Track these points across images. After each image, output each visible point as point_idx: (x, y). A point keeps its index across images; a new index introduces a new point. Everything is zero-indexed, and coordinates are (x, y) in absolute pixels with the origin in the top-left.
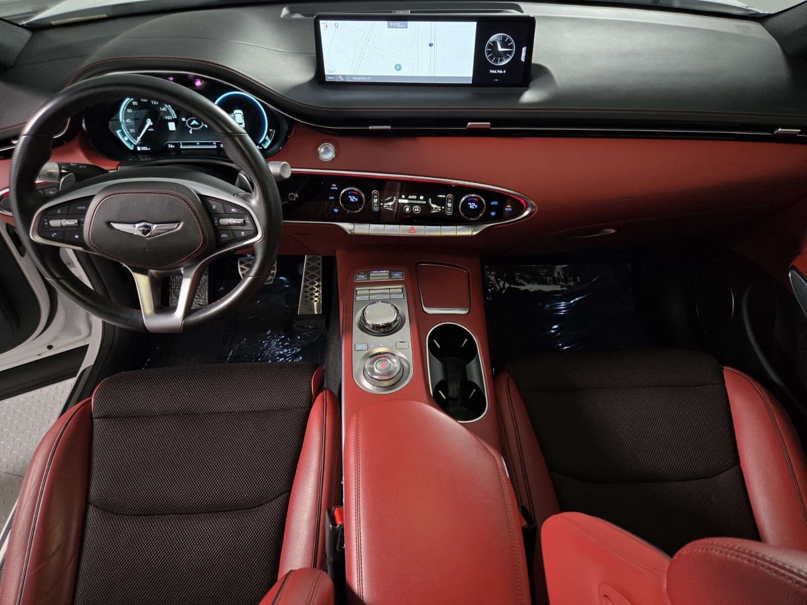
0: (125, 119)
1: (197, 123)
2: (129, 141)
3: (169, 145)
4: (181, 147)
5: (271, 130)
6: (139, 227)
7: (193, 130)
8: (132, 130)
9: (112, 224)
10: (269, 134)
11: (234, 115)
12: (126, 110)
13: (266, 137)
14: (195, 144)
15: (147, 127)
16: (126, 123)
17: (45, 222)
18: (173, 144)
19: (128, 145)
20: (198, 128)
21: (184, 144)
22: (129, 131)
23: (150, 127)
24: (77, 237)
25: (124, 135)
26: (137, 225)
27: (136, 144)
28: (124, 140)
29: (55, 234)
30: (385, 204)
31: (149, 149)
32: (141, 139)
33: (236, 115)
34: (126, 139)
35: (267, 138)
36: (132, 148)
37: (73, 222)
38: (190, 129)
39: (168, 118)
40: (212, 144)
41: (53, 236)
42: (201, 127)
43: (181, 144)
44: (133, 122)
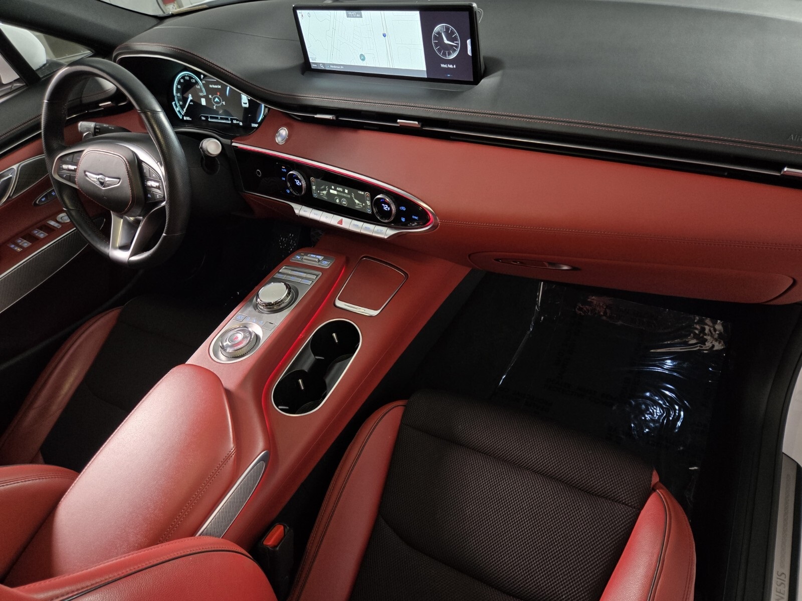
0: (177, 93)
1: (218, 101)
2: (179, 111)
3: (202, 117)
4: (209, 120)
6: (98, 179)
7: (216, 106)
8: (181, 103)
9: (87, 172)
12: (177, 85)
14: (217, 118)
15: (189, 101)
16: (177, 96)
17: (61, 165)
18: (204, 117)
19: (179, 115)
20: (219, 105)
21: (212, 118)
22: (179, 103)
23: (191, 101)
25: (177, 107)
26: (98, 177)
27: (183, 114)
28: (177, 110)
30: (321, 192)
31: (190, 119)
32: (186, 110)
36: (181, 117)
38: (214, 105)
39: (201, 94)
40: (227, 119)
41: (64, 176)
42: (221, 104)
43: (209, 117)
44: (181, 96)
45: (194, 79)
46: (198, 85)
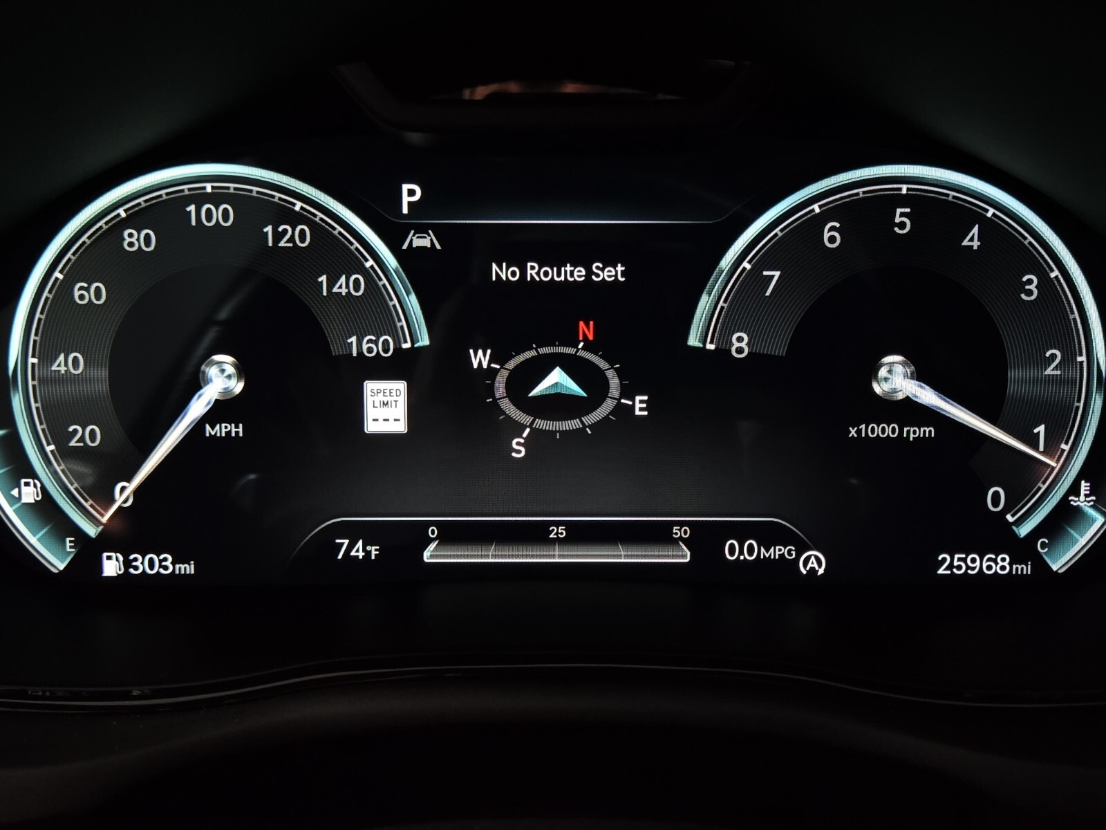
0: (47, 356)
1: (573, 387)
2: (46, 510)
4: (431, 553)
7: (537, 440)
8: (87, 435)
10: (1100, 467)
12: (64, 289)
13: (1074, 490)
14: (537, 535)
15: (198, 408)
16: (48, 380)
18: (368, 533)
19: (34, 539)
20: (574, 424)
21: (451, 535)
22: (59, 436)
23: (219, 411)
27: (91, 531)
28: (11, 502)
31: (190, 569)
32: (136, 492)
34: (28, 491)
35: (1083, 501)
36: (57, 558)
38: (518, 429)
39: (370, 345)
40: (660, 535)
42: (607, 407)
43: (433, 532)
44: (103, 373)
45: (295, 219)
46: (351, 264)
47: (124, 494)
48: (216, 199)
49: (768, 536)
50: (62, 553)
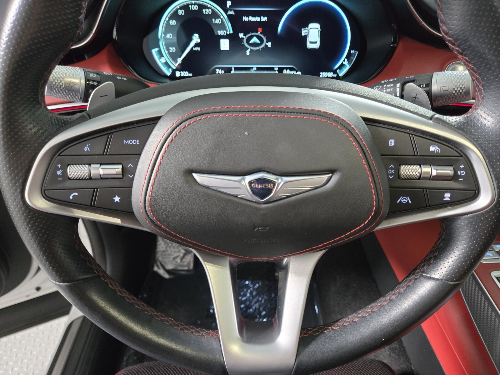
0: (166, 34)
1: (258, 41)
2: (166, 64)
3: (217, 70)
4: (233, 72)
5: (352, 52)
6: (250, 183)
7: (251, 51)
8: (173, 49)
9: (194, 174)
10: (349, 57)
11: (309, 31)
12: (168, 22)
13: (344, 61)
15: (192, 44)
16: (166, 39)
17: (59, 169)
18: (222, 68)
19: (164, 69)
20: (257, 48)
21: (236, 69)
22: (168, 50)
23: (196, 45)
24: (117, 199)
25: (161, 55)
26: (249, 178)
27: (174, 68)
28: (160, 62)
29: (76, 194)
31: (191, 75)
32: (182, 61)
33: (311, 30)
34: (163, 60)
35: (346, 63)
36: (168, 73)
37: (115, 170)
38: (248, 49)
39: (222, 33)
40: (272, 69)
41: (71, 197)
42: (263, 46)
43: (233, 69)
44: (175, 38)
45: (208, 8)
46: (219, 17)
47: (180, 60)
48: (195, 4)
49: (291, 69)
50: (169, 72)
